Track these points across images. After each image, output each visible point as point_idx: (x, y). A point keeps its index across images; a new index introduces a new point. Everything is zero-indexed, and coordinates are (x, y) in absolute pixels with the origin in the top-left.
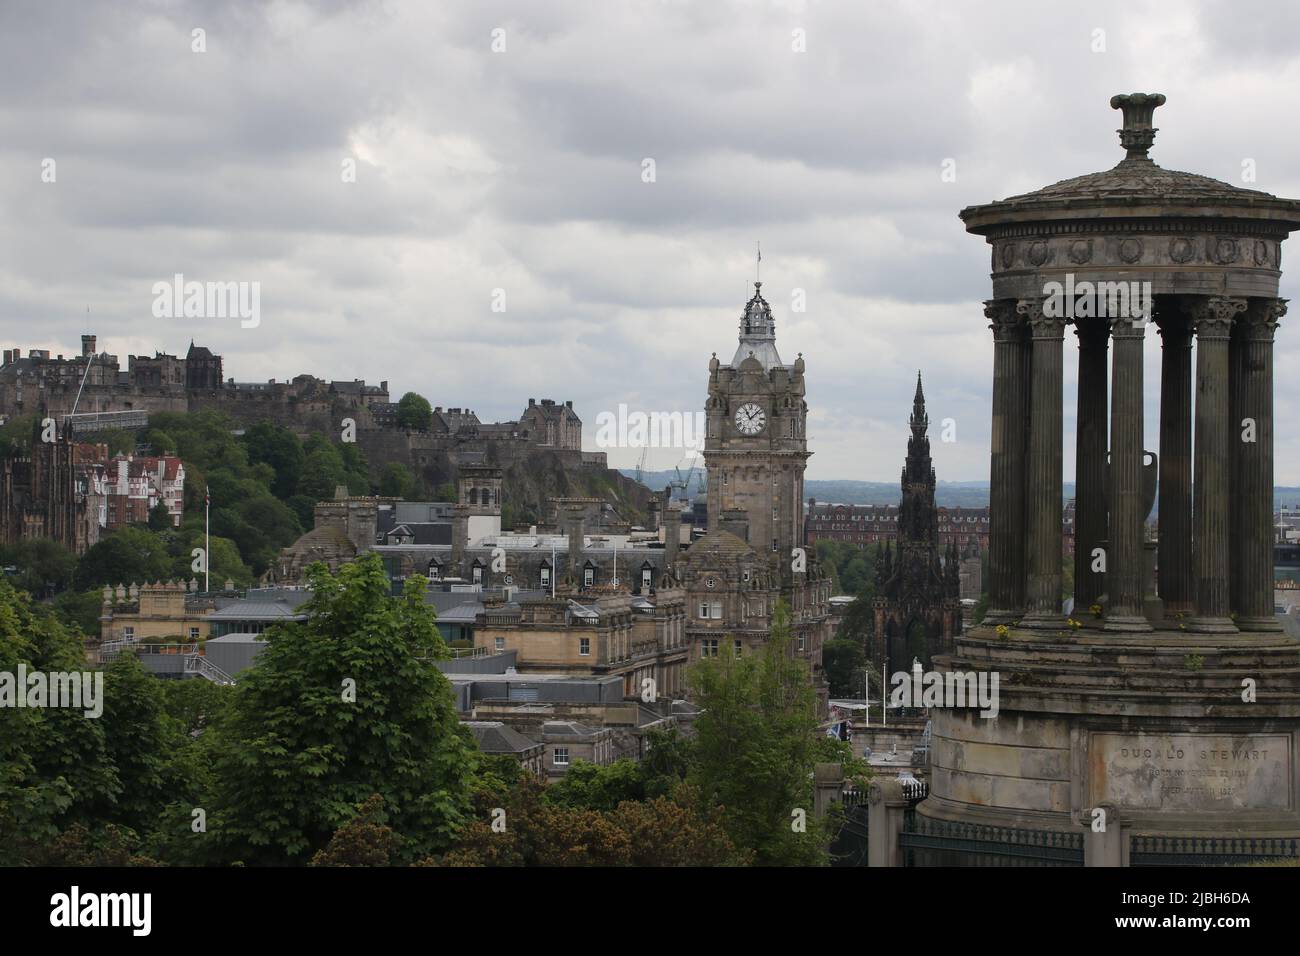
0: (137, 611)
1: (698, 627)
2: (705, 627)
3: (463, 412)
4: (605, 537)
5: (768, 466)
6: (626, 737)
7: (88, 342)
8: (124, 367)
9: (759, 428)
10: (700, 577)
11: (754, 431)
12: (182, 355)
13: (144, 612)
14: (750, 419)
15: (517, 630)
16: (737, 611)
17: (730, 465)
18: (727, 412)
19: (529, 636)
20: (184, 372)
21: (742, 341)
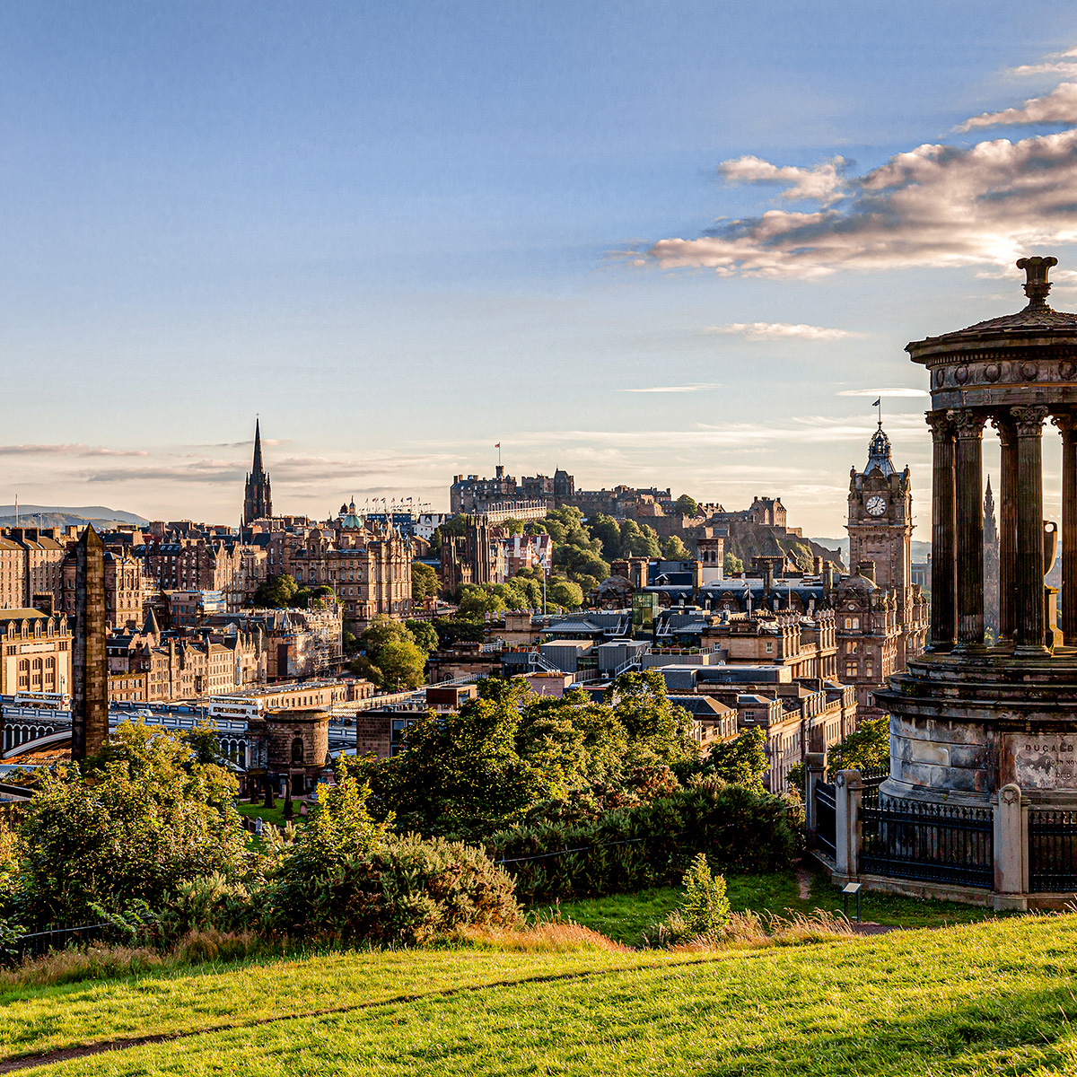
0: (504, 627)
1: (843, 634)
2: (849, 634)
3: (715, 505)
4: (786, 580)
5: (887, 535)
6: (792, 704)
7: (499, 469)
8: (519, 484)
9: (882, 511)
10: (845, 603)
11: (878, 513)
12: (552, 476)
13: (508, 628)
14: (876, 505)
15: (727, 637)
16: (869, 624)
17: (864, 534)
18: (861, 503)
19: (735, 641)
20: (552, 485)
21: (870, 458)
